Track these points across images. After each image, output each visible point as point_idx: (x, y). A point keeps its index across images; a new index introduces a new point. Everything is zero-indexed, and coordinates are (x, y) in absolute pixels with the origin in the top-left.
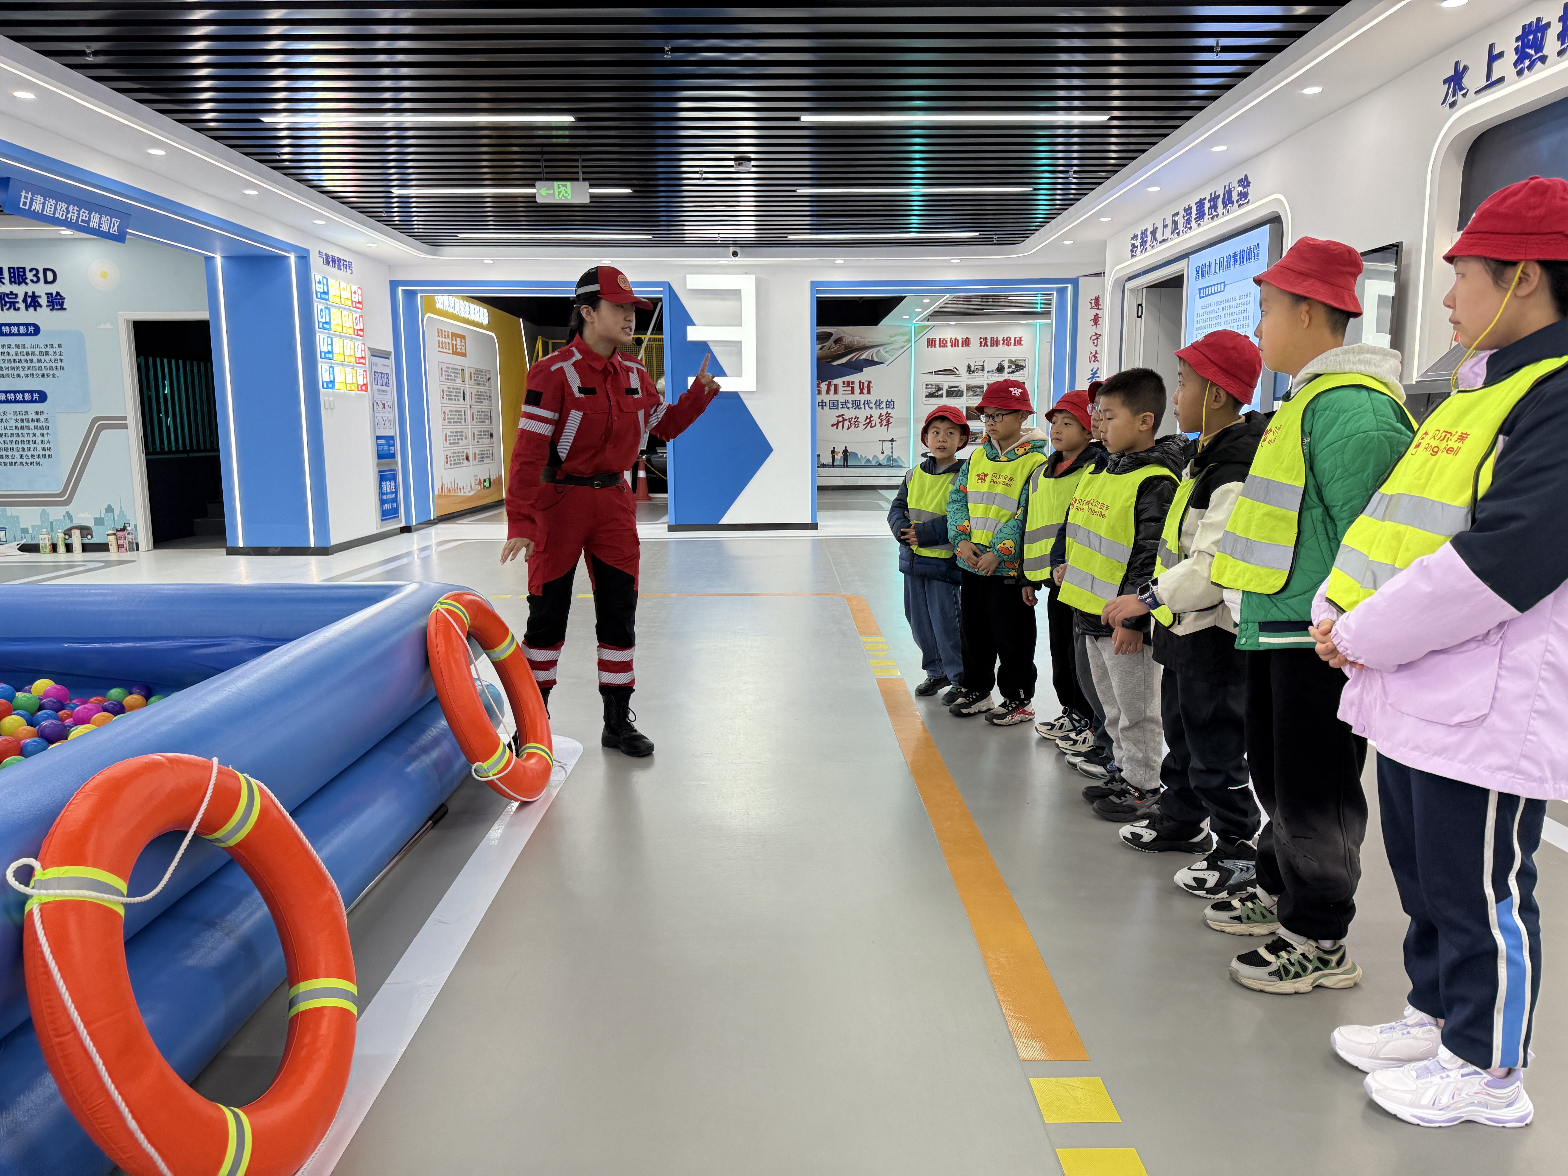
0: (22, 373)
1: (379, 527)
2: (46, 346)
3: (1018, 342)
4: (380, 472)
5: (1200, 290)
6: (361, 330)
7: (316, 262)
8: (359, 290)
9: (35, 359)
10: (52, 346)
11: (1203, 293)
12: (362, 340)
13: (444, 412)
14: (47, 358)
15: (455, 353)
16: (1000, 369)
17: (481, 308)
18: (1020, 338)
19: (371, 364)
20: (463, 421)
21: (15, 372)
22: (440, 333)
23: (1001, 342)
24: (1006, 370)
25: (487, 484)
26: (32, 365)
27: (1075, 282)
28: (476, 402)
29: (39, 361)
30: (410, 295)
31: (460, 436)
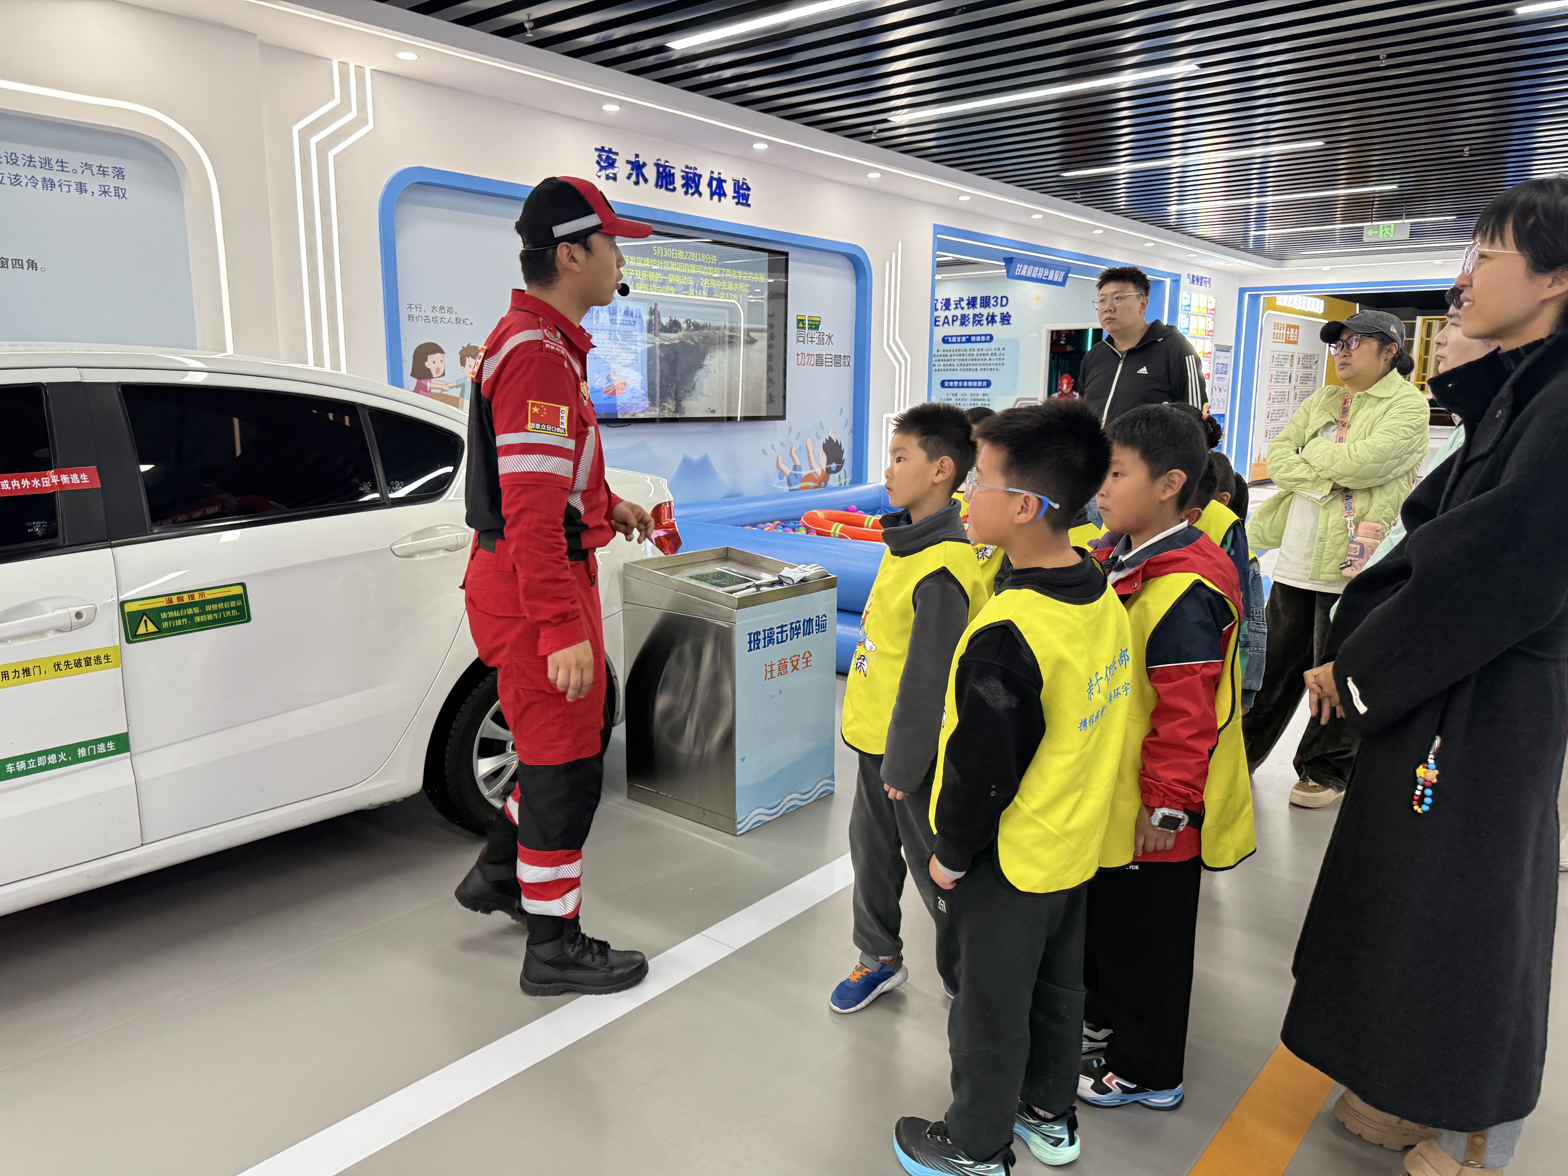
0: (979, 368)
2: (995, 349)
6: (1211, 331)
7: (1185, 282)
8: (1214, 300)
9: (988, 358)
10: (999, 349)
12: (1211, 339)
13: (1271, 394)
14: (995, 357)
15: (1287, 342)
19: (1215, 357)
20: (1286, 400)
21: (975, 367)
22: (1276, 326)
26: (985, 362)
28: (1302, 383)
29: (990, 359)
30: (1254, 299)
31: (1282, 413)
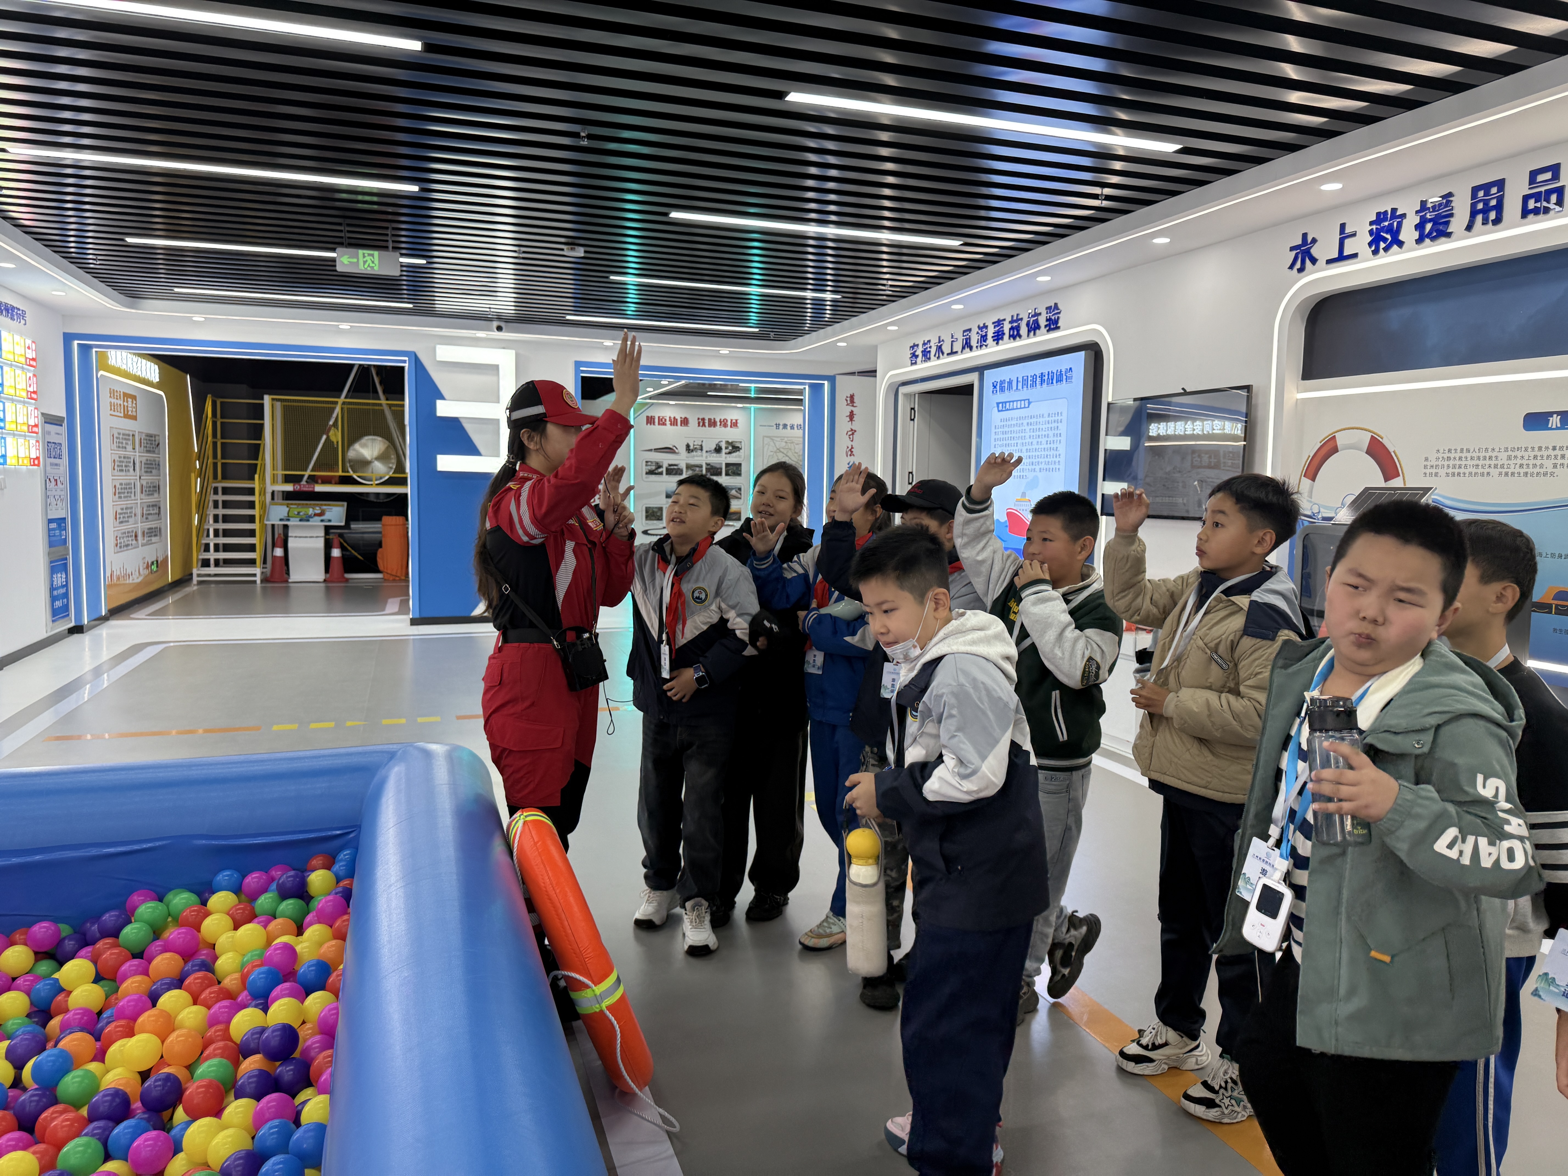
1: (49, 630)
3: (735, 424)
4: (51, 562)
5: (998, 404)
6: (34, 392)
8: (33, 345)
11: (1002, 406)
12: (35, 404)
13: (115, 486)
15: (126, 416)
16: (718, 450)
17: (153, 364)
18: (736, 420)
19: (45, 433)
20: (133, 495)
22: (112, 393)
23: (718, 424)
24: (724, 451)
25: (154, 568)
27: (832, 379)
28: (146, 472)
30: (85, 350)
31: (130, 513)
